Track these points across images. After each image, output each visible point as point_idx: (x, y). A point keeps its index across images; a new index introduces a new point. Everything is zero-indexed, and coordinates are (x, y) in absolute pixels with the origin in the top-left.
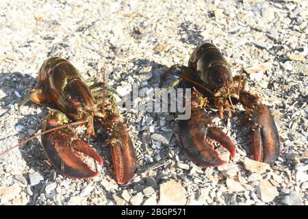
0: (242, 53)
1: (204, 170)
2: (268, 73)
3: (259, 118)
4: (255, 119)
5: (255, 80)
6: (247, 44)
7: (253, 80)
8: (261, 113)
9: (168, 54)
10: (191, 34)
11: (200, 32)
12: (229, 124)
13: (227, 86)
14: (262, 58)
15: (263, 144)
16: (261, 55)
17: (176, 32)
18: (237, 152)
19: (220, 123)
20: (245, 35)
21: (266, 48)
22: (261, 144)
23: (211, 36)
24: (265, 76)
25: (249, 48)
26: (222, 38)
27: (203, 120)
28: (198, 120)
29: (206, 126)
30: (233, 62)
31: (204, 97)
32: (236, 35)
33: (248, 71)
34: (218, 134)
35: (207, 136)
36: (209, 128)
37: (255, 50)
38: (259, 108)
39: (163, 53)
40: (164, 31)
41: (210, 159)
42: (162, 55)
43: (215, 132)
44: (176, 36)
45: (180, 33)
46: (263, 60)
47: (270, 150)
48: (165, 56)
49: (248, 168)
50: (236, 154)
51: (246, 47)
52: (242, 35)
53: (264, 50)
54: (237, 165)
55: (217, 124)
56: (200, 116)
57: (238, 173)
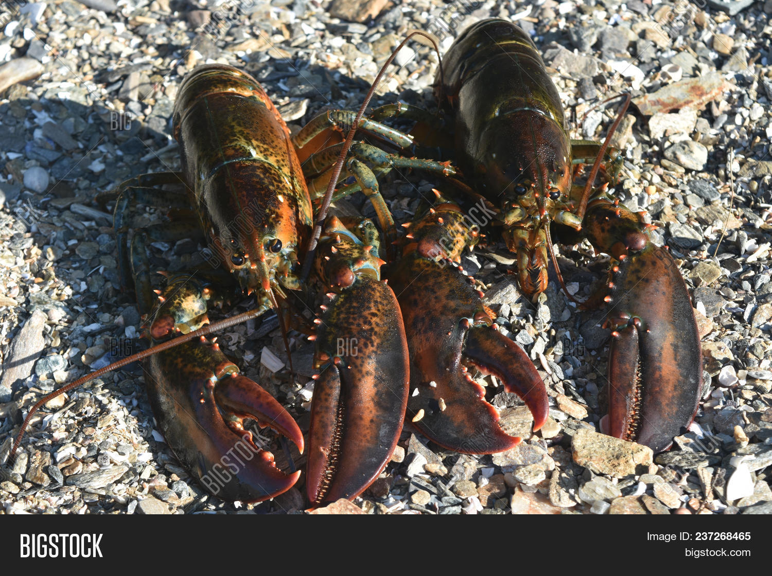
1: (449, 463)
2: (716, 112)
3: (637, 296)
4: (624, 297)
5: (665, 137)
7: (659, 136)
8: (647, 281)
12: (544, 313)
13: (542, 189)
14: (711, 45)
15: (644, 382)
16: (706, 36)
18: (557, 406)
21: (726, 10)
22: (636, 380)
24: (705, 122)
27: (452, 304)
28: (438, 306)
29: (462, 324)
30: (597, 71)
33: (644, 103)
34: (499, 350)
35: (465, 355)
36: (472, 331)
37: (687, 16)
41: (469, 430)
43: (487, 344)
49: (581, 460)
50: (550, 413)
53: (722, 16)
54: (552, 451)
55: (505, 310)
57: (550, 476)
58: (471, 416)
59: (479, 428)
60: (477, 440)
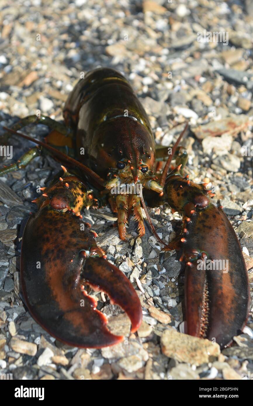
0: (194, 92)
1: (70, 356)
2: (244, 138)
3: (203, 238)
4: (195, 239)
5: (213, 152)
6: (206, 74)
7: (209, 152)
8: (210, 228)
9: (27, 93)
10: (88, 49)
11: (107, 45)
12: (139, 251)
13: (136, 164)
14: (237, 105)
15: (210, 298)
16: (234, 99)
17: (56, 43)
18: (149, 314)
19: (119, 248)
20: (206, 55)
21: (245, 85)
22: (205, 296)
23: (129, 54)
24: (237, 144)
25: (209, 84)
26: (153, 59)
27: (74, 240)
28: (64, 242)
29: (81, 255)
30: (169, 113)
31: (84, 190)
32: (185, 54)
33: (198, 131)
34: (107, 273)
35: (82, 276)
37: (222, 88)
38: (206, 216)
39: (16, 90)
40: (28, 41)
41: (84, 330)
42: (15, 94)
43: (99, 269)
44: (55, 52)
45: (63, 48)
46: (238, 110)
47: (226, 312)
48: (21, 95)
49: (168, 352)
50: (144, 319)
51: (202, 80)
52: (197, 55)
53: (242, 89)
54: (147, 345)
55: (112, 250)
56: (70, 231)
57: (145, 364)
58: (87, 320)
59: (92, 329)
60: (91, 338)
